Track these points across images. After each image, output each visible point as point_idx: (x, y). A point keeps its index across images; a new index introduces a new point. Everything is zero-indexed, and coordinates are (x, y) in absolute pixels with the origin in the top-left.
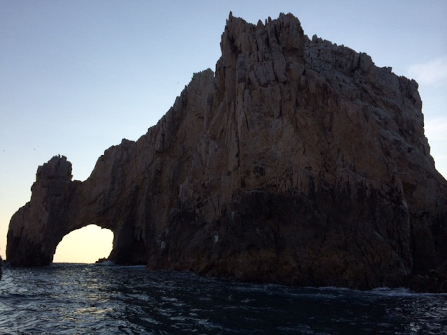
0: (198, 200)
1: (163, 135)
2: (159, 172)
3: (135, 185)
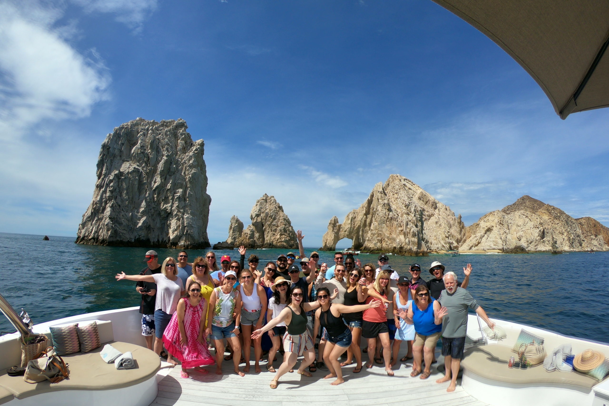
1: (366, 208)
2: (365, 221)
3: (358, 225)
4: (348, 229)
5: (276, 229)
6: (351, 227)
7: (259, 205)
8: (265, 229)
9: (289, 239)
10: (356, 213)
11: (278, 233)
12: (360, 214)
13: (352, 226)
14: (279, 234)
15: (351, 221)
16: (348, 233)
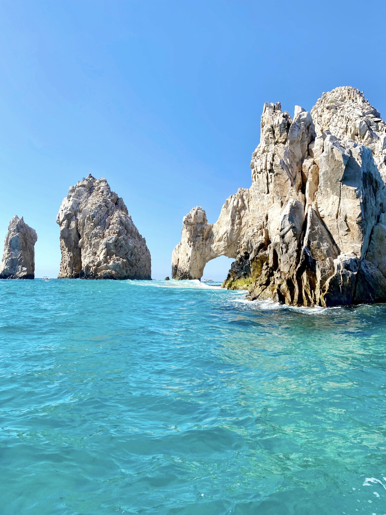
4: (226, 234)
5: (98, 243)
6: (232, 230)
7: (73, 197)
8: (83, 243)
9: (123, 262)
11: (102, 249)
13: (236, 228)
14: (104, 251)
15: (231, 217)
16: (225, 244)
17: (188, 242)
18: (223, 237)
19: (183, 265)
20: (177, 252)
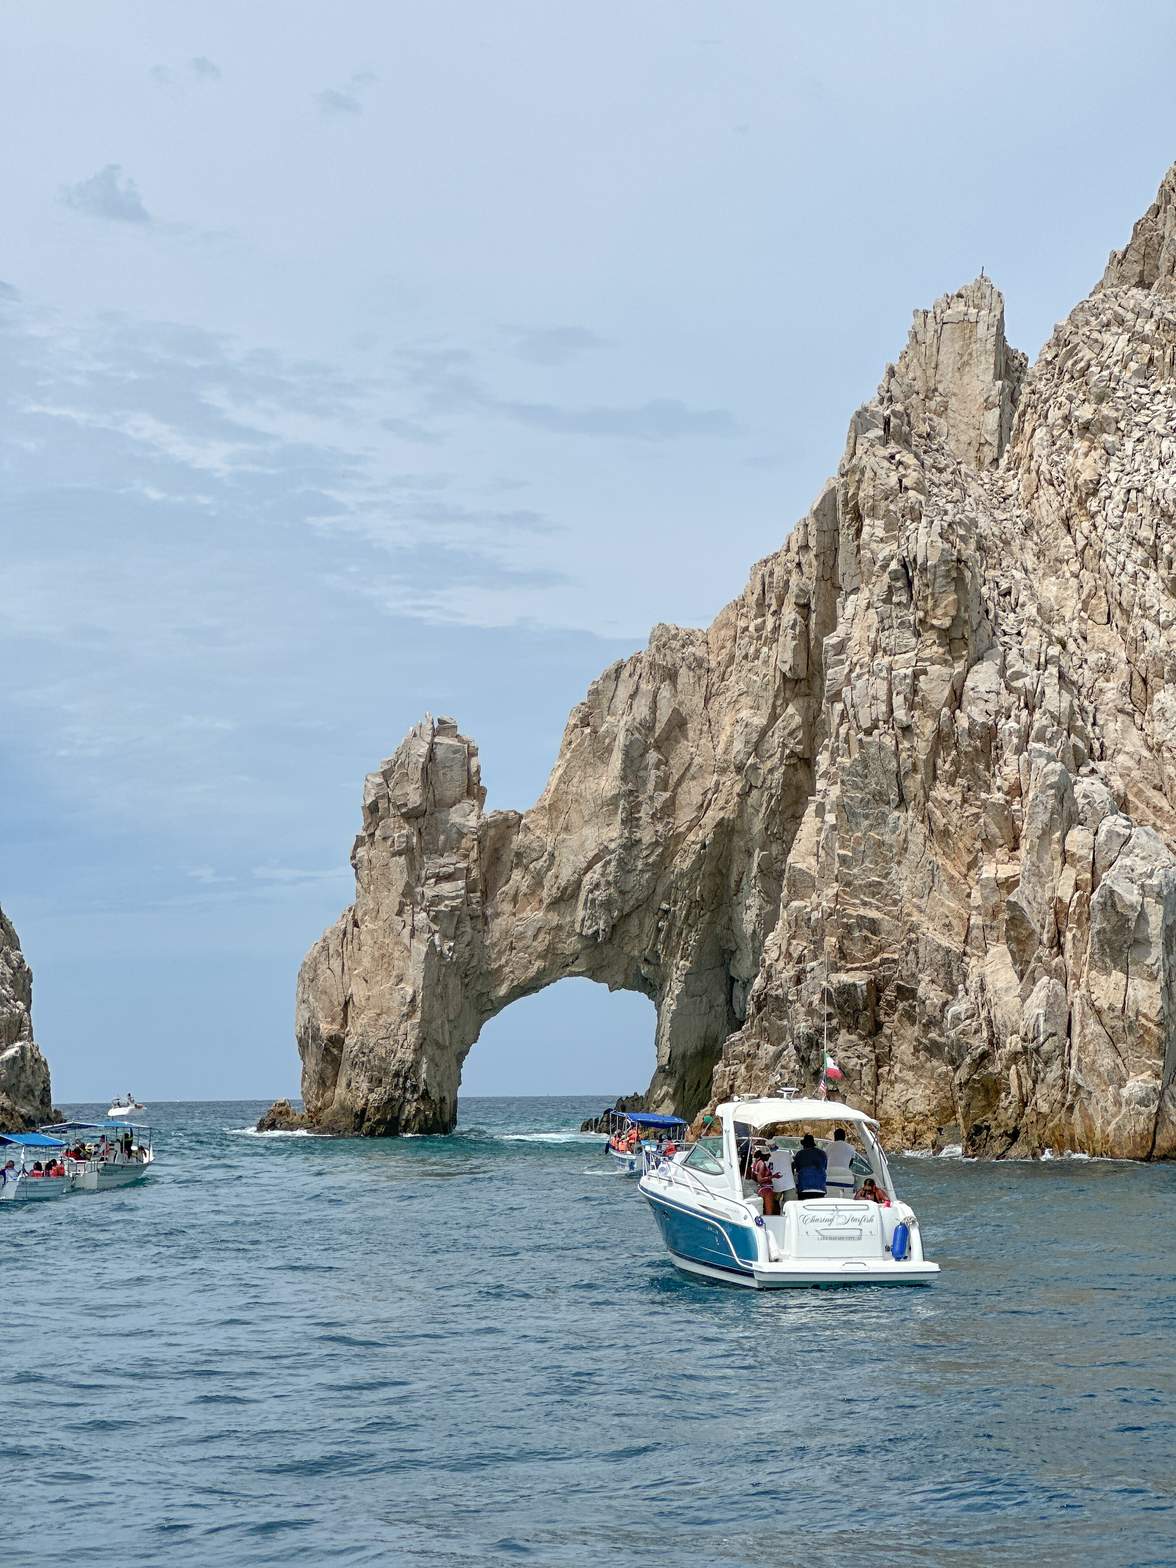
0: (799, 961)
2: (802, 762)
3: (712, 816)
4: (598, 867)
6: (631, 845)
10: (685, 676)
12: (734, 683)
13: (646, 836)
15: (624, 778)
16: (594, 918)
17: (400, 913)
18: (579, 883)
19: (382, 1033)
20: (336, 964)
